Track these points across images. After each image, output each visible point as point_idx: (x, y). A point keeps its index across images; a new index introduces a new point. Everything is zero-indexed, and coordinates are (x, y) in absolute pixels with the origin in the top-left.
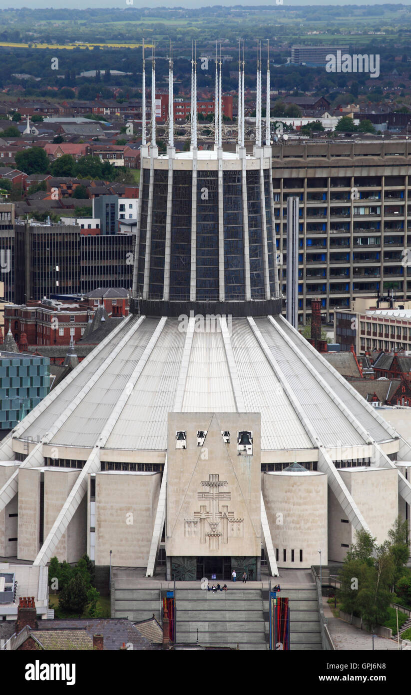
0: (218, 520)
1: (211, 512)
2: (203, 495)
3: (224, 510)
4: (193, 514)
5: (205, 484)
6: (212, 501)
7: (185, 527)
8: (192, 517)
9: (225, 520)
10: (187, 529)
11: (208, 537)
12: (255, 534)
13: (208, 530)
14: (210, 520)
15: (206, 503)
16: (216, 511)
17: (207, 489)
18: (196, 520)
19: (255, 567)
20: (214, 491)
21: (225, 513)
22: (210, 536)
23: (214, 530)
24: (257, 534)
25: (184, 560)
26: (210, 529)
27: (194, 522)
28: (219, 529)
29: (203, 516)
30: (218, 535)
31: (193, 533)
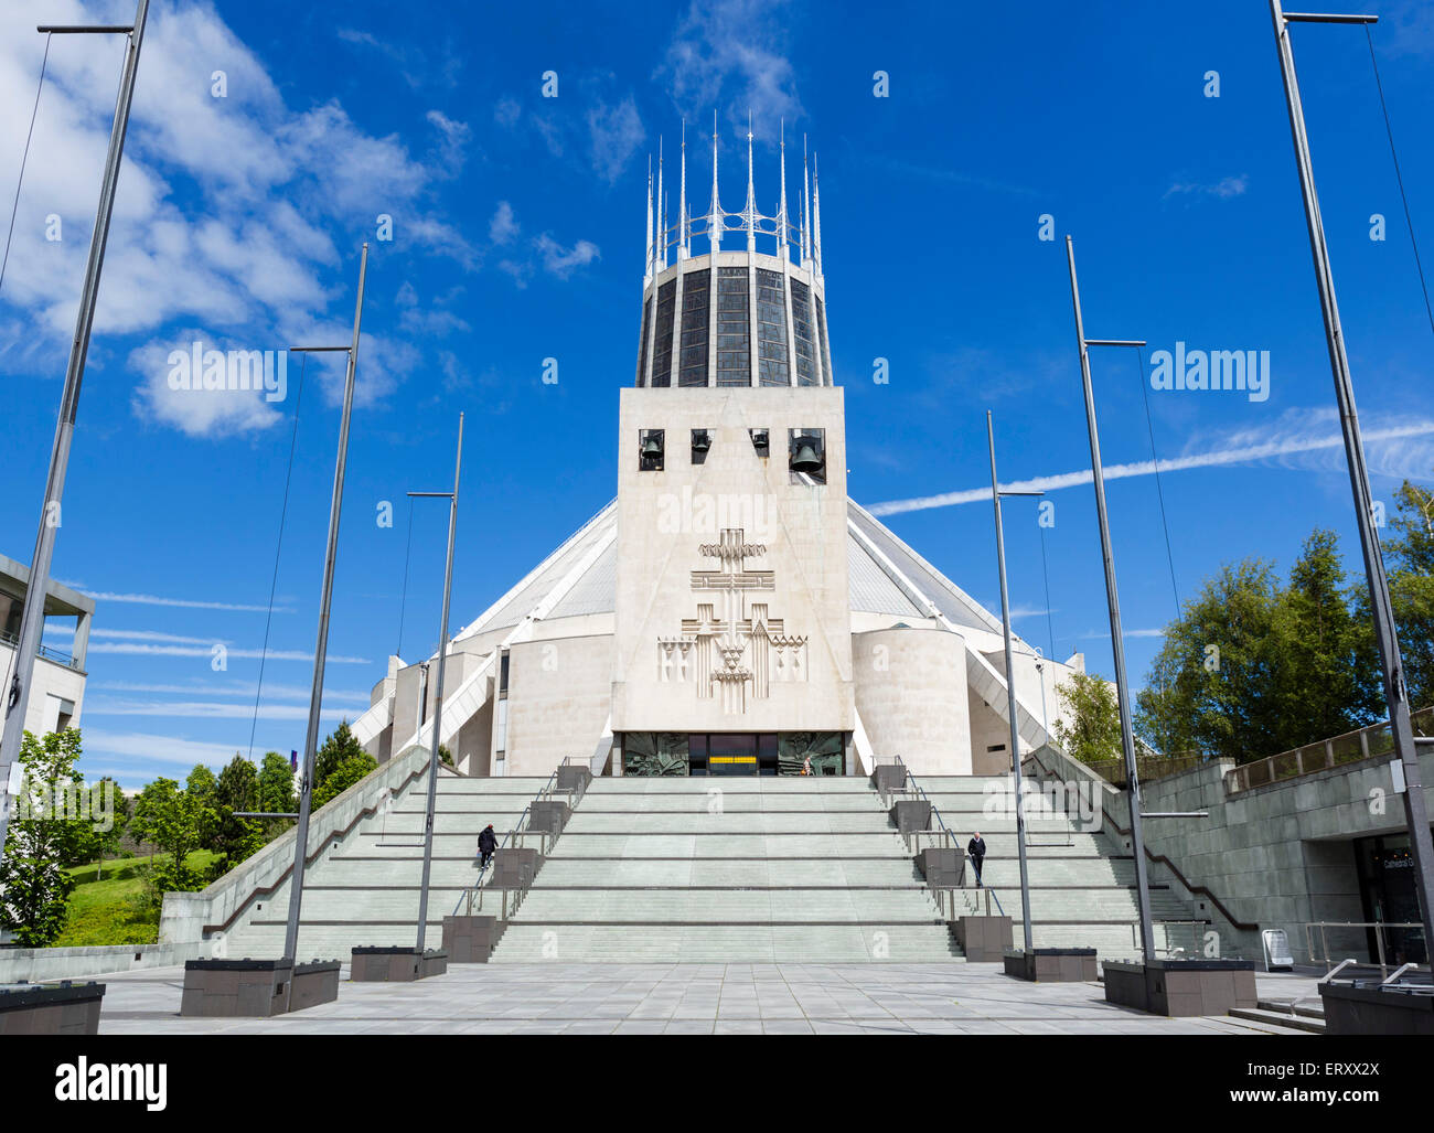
0: (744, 641)
1: (726, 621)
2: (702, 579)
3: (758, 617)
4: (679, 625)
5: (707, 550)
6: (726, 594)
7: (660, 658)
8: (676, 633)
9: (762, 642)
10: (666, 663)
11: (717, 683)
12: (838, 673)
13: (717, 665)
14: (724, 642)
15: (712, 597)
16: (737, 618)
17: (715, 563)
18: (686, 640)
19: (839, 758)
20: (733, 569)
21: (760, 622)
22: (722, 679)
23: (732, 663)
24: (842, 674)
25: (655, 742)
26: (722, 662)
27: (681, 644)
28: (746, 663)
29: (705, 630)
30: (742, 678)
31: (680, 671)
